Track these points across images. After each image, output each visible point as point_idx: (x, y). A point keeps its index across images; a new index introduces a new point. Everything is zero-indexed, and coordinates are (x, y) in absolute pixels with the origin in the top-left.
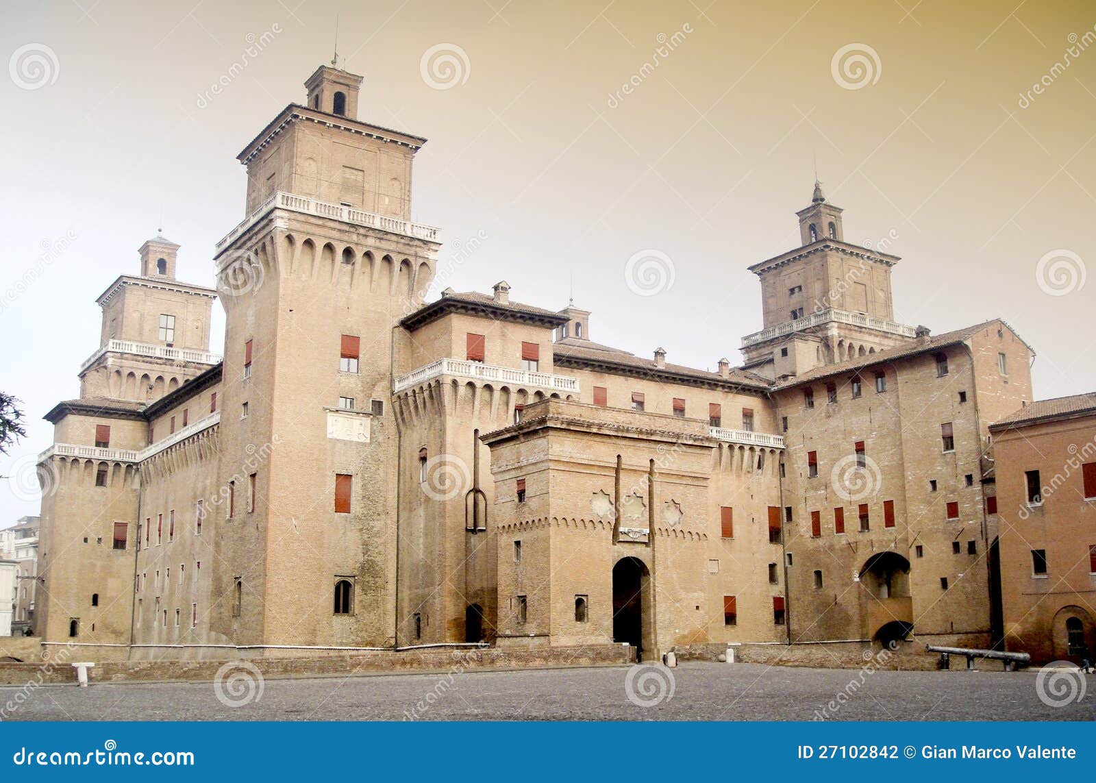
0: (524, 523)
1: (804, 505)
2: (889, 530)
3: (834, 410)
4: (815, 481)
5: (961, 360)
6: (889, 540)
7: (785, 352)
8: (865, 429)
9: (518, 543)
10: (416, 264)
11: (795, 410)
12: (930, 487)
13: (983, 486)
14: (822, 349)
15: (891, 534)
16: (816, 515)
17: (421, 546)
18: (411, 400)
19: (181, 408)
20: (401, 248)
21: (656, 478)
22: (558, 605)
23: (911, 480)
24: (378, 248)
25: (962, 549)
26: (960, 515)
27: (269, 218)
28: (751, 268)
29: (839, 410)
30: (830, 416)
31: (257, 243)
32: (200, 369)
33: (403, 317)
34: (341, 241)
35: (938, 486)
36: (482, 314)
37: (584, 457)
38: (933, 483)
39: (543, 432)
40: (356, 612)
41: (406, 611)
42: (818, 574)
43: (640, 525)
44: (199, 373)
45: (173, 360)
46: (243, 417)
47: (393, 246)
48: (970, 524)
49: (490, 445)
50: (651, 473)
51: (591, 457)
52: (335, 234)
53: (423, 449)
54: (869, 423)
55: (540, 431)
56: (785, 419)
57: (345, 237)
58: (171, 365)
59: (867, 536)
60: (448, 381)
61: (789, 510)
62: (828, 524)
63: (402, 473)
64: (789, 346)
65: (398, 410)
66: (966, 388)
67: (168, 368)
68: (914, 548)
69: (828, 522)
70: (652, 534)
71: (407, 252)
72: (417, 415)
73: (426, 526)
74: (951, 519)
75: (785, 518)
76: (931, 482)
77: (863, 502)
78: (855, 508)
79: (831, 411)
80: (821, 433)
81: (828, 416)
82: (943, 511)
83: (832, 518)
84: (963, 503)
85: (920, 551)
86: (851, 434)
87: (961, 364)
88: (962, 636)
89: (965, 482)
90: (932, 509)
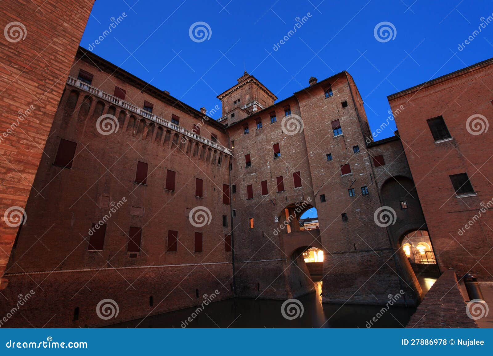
1: (243, 183)
2: (297, 189)
3: (260, 132)
4: (249, 169)
6: (299, 195)
7: (233, 115)
8: (279, 137)
11: (238, 136)
12: (326, 158)
13: (368, 151)
15: (299, 191)
16: (250, 188)
23: (313, 157)
25: (356, 192)
26: (352, 171)
28: (217, 97)
29: (263, 132)
35: (333, 156)
38: (329, 155)
48: (361, 176)
54: (282, 133)
56: (232, 142)
59: (283, 194)
61: (234, 187)
62: (257, 190)
64: (235, 112)
66: (346, 99)
68: (318, 197)
74: (345, 175)
75: (232, 191)
76: (327, 155)
77: (279, 175)
78: (274, 179)
79: (258, 132)
80: (253, 144)
81: (257, 135)
82: (338, 170)
83: (260, 186)
84: (354, 163)
85: (323, 198)
86: (270, 141)
87: (342, 88)
88: (365, 254)
89: (353, 151)
90: (330, 170)
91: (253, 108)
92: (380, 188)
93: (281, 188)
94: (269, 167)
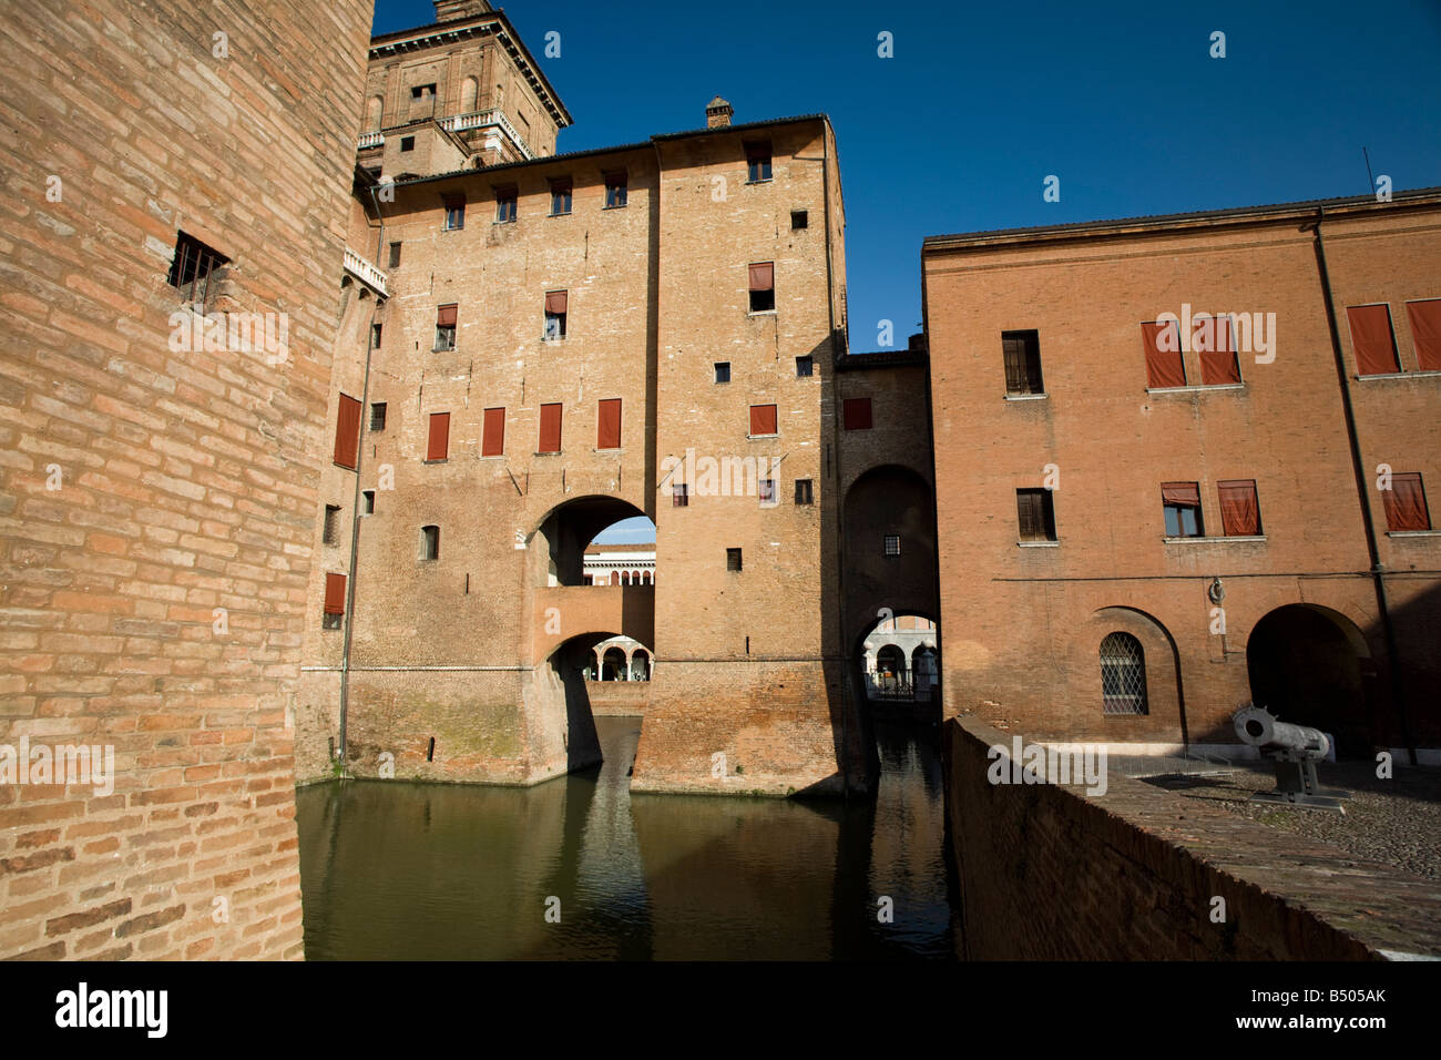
1: (415, 400)
2: (604, 455)
3: (507, 235)
4: (446, 358)
5: (802, 155)
6: (608, 474)
8: (571, 269)
11: (423, 231)
12: (713, 374)
13: (835, 379)
15: (610, 461)
16: (440, 425)
23: (673, 361)
25: (781, 493)
26: (779, 430)
29: (518, 238)
30: (497, 245)
35: (734, 373)
38: (723, 370)
42: (432, 531)
48: (804, 447)
54: (583, 260)
56: (396, 247)
59: (553, 463)
61: (380, 411)
62: (465, 436)
66: (808, 204)
69: (467, 434)
74: (760, 436)
75: (369, 425)
76: (718, 366)
77: (551, 399)
78: (533, 410)
79: (500, 234)
80: (474, 272)
81: (493, 243)
82: (740, 420)
83: (478, 427)
84: (790, 407)
85: (681, 494)
86: (538, 276)
87: (803, 165)
88: (771, 666)
89: (794, 369)
90: (717, 414)
91: (484, 137)
92: (845, 491)
93: (551, 438)
94: (520, 363)
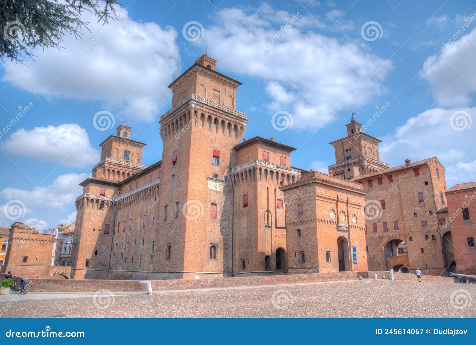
0: (302, 221)
2: (396, 231)
5: (425, 170)
6: (397, 235)
7: (349, 170)
8: (384, 195)
9: (299, 231)
10: (239, 126)
13: (437, 215)
14: (361, 169)
17: (245, 232)
18: (240, 176)
19: (135, 181)
20: (234, 120)
21: (349, 205)
22: (321, 255)
23: (406, 213)
24: (226, 119)
25: (429, 238)
26: (428, 225)
27: (188, 103)
28: (330, 143)
29: (373, 190)
31: (181, 114)
32: (138, 170)
33: (234, 146)
34: (214, 115)
35: (418, 215)
36: (268, 144)
37: (327, 195)
38: (415, 214)
39: (312, 184)
40: (218, 258)
41: (237, 258)
42: (367, 247)
43: (345, 223)
44: (138, 172)
45: (129, 166)
46: (172, 181)
47: (231, 119)
48: (432, 229)
49: (284, 191)
50: (347, 203)
51: (329, 195)
52: (212, 112)
53: (245, 194)
54: (386, 193)
55: (311, 184)
57: (215, 114)
58: (128, 168)
59: (387, 233)
60: (258, 167)
63: (234, 204)
64: (350, 168)
65: (233, 180)
66: (427, 180)
67: (127, 169)
68: (408, 237)
69: (370, 228)
70: (349, 228)
71: (236, 122)
72: (242, 181)
73: (247, 224)
74: (424, 227)
76: (414, 214)
77: (385, 221)
78: (381, 223)
79: (370, 190)
82: (420, 224)
84: (429, 221)
85: (411, 239)
86: (378, 197)
87: (425, 172)
88: (432, 270)
89: (429, 214)
90: (415, 223)
92: (442, 237)
93: (386, 229)
